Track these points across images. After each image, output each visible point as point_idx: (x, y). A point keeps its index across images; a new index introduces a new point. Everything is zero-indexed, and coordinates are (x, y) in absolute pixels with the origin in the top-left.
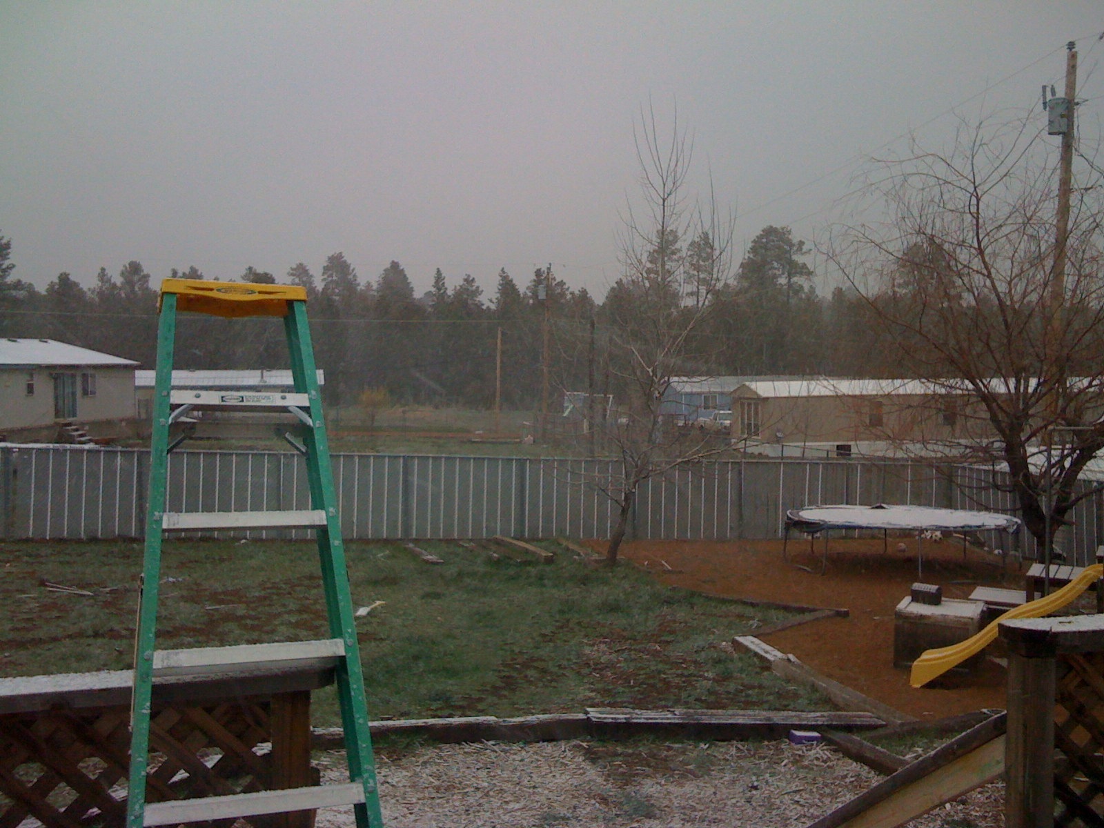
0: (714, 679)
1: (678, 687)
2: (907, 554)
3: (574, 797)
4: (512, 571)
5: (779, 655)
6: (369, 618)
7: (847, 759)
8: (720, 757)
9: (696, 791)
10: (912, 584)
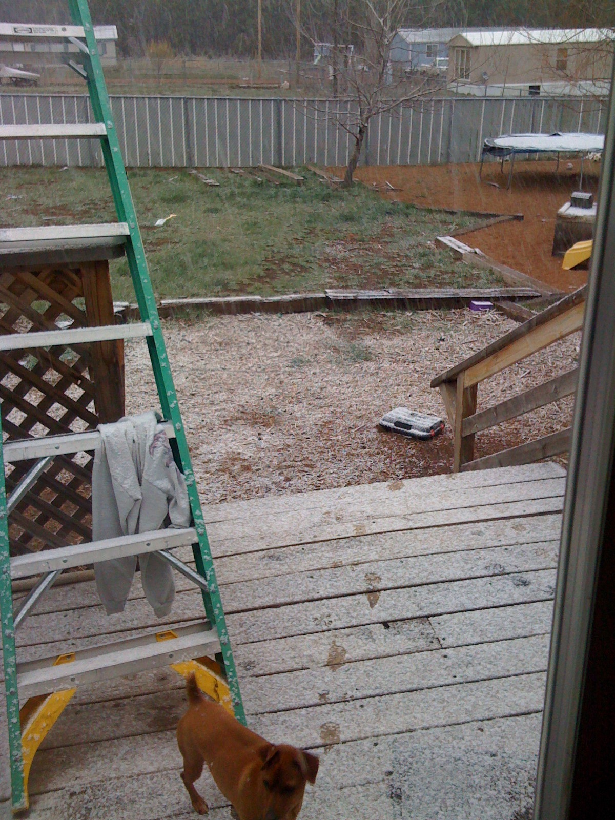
0: (419, 268)
1: (393, 274)
2: (573, 172)
3: (315, 348)
4: (272, 192)
5: (469, 249)
6: (165, 227)
7: (510, 320)
8: (420, 321)
9: (401, 343)
10: (572, 192)
